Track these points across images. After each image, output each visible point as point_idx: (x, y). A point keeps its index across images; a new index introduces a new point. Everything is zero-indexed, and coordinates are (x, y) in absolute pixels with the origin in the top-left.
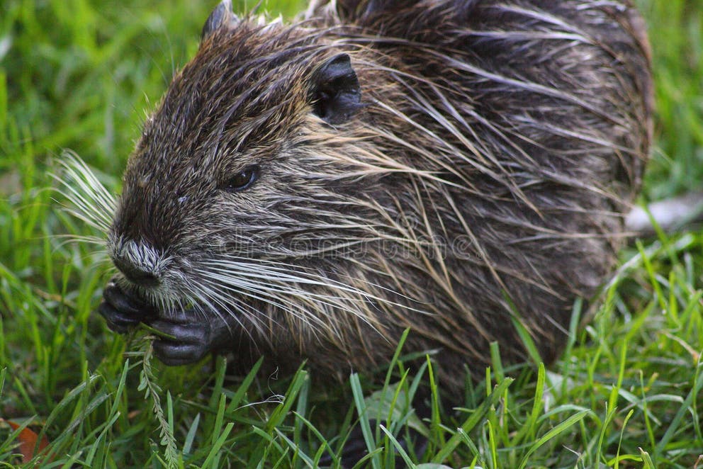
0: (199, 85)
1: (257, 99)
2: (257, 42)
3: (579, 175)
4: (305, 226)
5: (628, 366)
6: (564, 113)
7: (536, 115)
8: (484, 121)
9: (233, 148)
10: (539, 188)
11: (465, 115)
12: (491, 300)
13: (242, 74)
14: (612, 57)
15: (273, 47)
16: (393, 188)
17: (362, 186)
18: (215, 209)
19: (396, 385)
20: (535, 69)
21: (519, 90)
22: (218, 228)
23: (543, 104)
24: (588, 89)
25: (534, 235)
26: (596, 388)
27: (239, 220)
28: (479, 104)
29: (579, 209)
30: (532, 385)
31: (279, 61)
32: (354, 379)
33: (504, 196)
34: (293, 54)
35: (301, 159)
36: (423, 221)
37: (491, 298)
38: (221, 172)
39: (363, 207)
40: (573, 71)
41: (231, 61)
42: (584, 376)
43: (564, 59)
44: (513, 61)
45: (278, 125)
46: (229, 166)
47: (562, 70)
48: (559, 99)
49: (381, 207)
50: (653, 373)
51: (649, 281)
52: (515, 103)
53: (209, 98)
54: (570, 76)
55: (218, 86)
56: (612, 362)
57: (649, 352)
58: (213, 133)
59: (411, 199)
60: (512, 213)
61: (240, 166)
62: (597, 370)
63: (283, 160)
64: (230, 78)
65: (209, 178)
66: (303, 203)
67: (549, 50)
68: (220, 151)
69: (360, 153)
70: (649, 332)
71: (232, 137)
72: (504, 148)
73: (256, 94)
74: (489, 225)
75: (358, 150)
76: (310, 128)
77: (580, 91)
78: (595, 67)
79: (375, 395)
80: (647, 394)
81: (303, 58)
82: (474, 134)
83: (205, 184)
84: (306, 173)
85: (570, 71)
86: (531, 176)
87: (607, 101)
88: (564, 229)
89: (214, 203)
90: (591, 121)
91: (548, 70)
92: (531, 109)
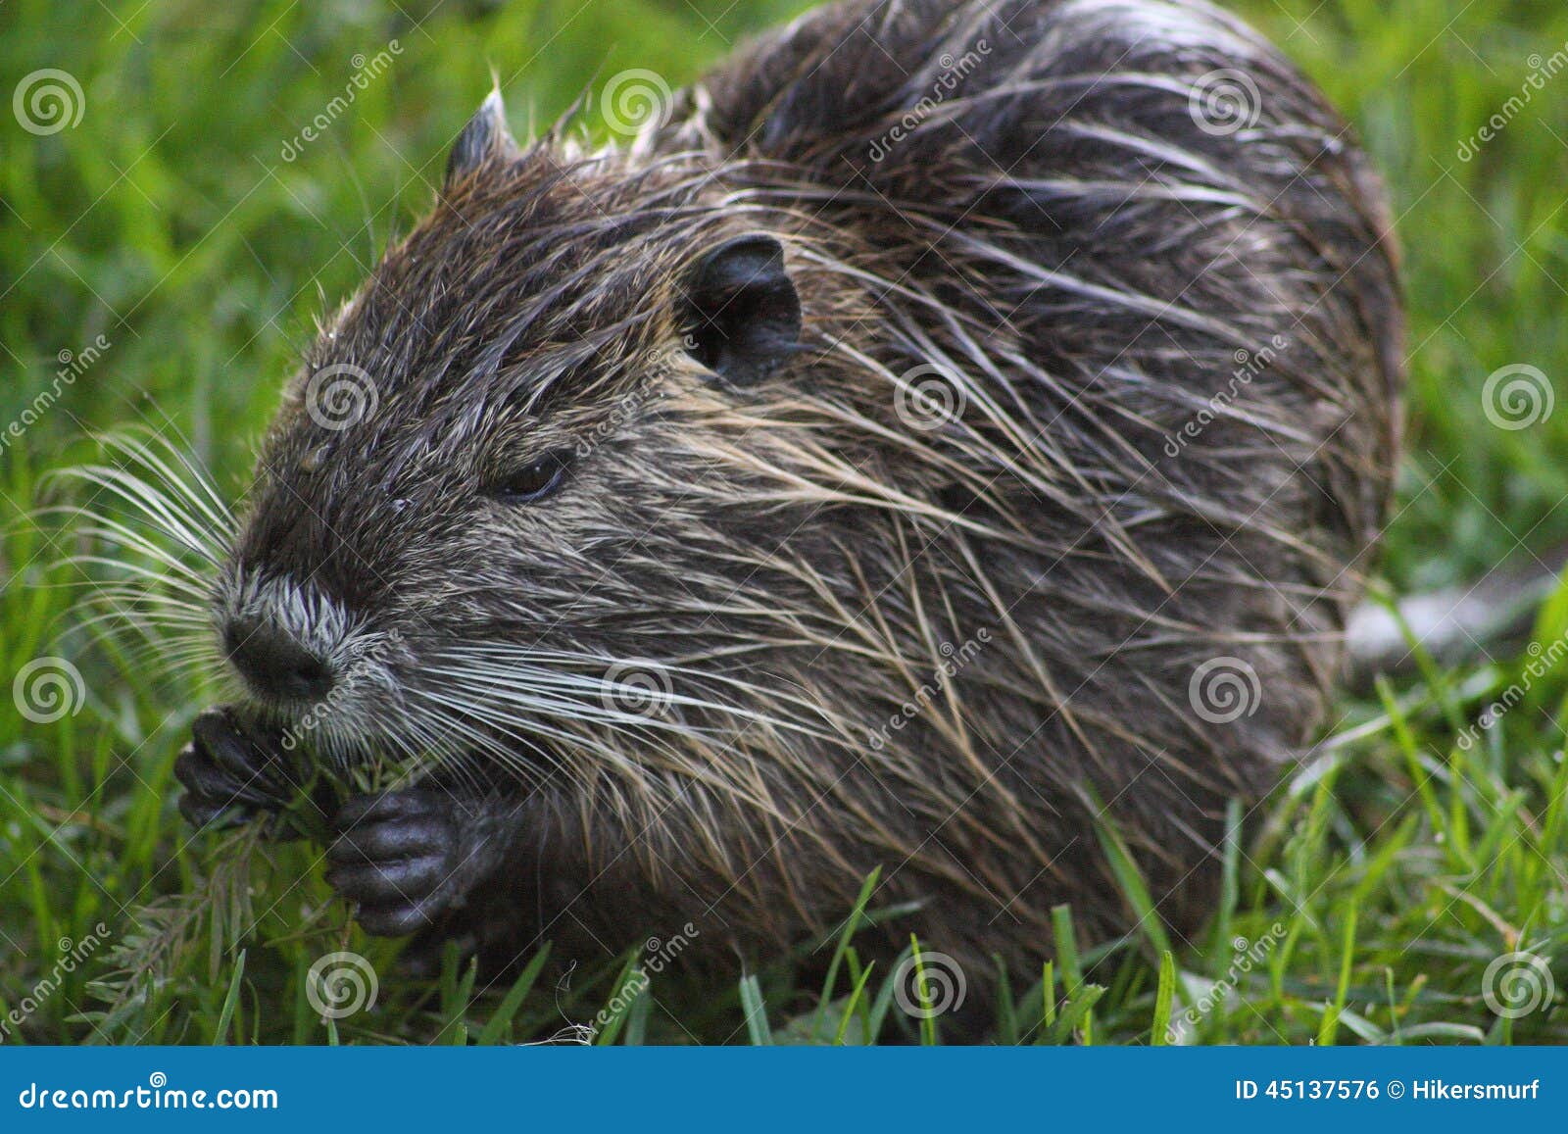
0: (445, 270)
1: (575, 306)
2: (575, 193)
3: (1246, 505)
4: (657, 604)
5: (1359, 960)
6: (1213, 366)
7: (1152, 367)
8: (1044, 376)
9: (519, 407)
10: (1159, 529)
11: (1002, 363)
12: (1052, 781)
13: (543, 253)
14: (1314, 251)
15: (609, 204)
16: (847, 531)
17: (778, 527)
18: (473, 540)
19: (841, 1003)
20: (1148, 267)
21: (1117, 311)
22: (473, 584)
23: (1169, 344)
24: (1264, 315)
25: (1146, 636)
26: (1289, 1007)
27: (520, 570)
28: (1031, 338)
29: (1244, 579)
30: (1146, 1000)
31: (621, 234)
32: (749, 989)
33: (1087, 546)
34: (652, 221)
35: (661, 450)
36: (910, 603)
37: (1052, 775)
38: (491, 458)
39: (778, 572)
40: (1231, 273)
41: (519, 227)
42: (1261, 982)
43: (1210, 245)
44: (1098, 248)
45: (619, 367)
46: (512, 445)
47: (1208, 270)
48: (1201, 333)
49: (818, 576)
50: (1414, 976)
51: (1405, 767)
52: (1107, 340)
53: (466, 299)
54: (1224, 282)
55: (488, 275)
56: (1324, 948)
57: (1405, 929)
58: (476, 370)
59: (886, 554)
60: (1102, 586)
61: (535, 449)
62: (1292, 969)
63: (624, 446)
64: (516, 259)
65: (464, 467)
66: (656, 550)
67: (1178, 225)
68: (490, 411)
69: (783, 451)
70: (1407, 881)
71: (519, 381)
72: (1086, 438)
73: (571, 295)
74: (1052, 613)
75: (777, 442)
76: (679, 383)
77: (1247, 318)
78: (1277, 267)
79: (797, 1024)
80: (1403, 1021)
81: (672, 232)
82: (1022, 404)
83: (454, 481)
84: (668, 481)
85: (1221, 272)
86: (1144, 503)
87: (1303, 345)
88: (1212, 623)
89: (471, 525)
90: (1268, 387)
91: (1175, 267)
92: (1141, 353)
